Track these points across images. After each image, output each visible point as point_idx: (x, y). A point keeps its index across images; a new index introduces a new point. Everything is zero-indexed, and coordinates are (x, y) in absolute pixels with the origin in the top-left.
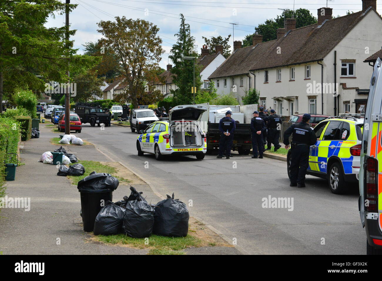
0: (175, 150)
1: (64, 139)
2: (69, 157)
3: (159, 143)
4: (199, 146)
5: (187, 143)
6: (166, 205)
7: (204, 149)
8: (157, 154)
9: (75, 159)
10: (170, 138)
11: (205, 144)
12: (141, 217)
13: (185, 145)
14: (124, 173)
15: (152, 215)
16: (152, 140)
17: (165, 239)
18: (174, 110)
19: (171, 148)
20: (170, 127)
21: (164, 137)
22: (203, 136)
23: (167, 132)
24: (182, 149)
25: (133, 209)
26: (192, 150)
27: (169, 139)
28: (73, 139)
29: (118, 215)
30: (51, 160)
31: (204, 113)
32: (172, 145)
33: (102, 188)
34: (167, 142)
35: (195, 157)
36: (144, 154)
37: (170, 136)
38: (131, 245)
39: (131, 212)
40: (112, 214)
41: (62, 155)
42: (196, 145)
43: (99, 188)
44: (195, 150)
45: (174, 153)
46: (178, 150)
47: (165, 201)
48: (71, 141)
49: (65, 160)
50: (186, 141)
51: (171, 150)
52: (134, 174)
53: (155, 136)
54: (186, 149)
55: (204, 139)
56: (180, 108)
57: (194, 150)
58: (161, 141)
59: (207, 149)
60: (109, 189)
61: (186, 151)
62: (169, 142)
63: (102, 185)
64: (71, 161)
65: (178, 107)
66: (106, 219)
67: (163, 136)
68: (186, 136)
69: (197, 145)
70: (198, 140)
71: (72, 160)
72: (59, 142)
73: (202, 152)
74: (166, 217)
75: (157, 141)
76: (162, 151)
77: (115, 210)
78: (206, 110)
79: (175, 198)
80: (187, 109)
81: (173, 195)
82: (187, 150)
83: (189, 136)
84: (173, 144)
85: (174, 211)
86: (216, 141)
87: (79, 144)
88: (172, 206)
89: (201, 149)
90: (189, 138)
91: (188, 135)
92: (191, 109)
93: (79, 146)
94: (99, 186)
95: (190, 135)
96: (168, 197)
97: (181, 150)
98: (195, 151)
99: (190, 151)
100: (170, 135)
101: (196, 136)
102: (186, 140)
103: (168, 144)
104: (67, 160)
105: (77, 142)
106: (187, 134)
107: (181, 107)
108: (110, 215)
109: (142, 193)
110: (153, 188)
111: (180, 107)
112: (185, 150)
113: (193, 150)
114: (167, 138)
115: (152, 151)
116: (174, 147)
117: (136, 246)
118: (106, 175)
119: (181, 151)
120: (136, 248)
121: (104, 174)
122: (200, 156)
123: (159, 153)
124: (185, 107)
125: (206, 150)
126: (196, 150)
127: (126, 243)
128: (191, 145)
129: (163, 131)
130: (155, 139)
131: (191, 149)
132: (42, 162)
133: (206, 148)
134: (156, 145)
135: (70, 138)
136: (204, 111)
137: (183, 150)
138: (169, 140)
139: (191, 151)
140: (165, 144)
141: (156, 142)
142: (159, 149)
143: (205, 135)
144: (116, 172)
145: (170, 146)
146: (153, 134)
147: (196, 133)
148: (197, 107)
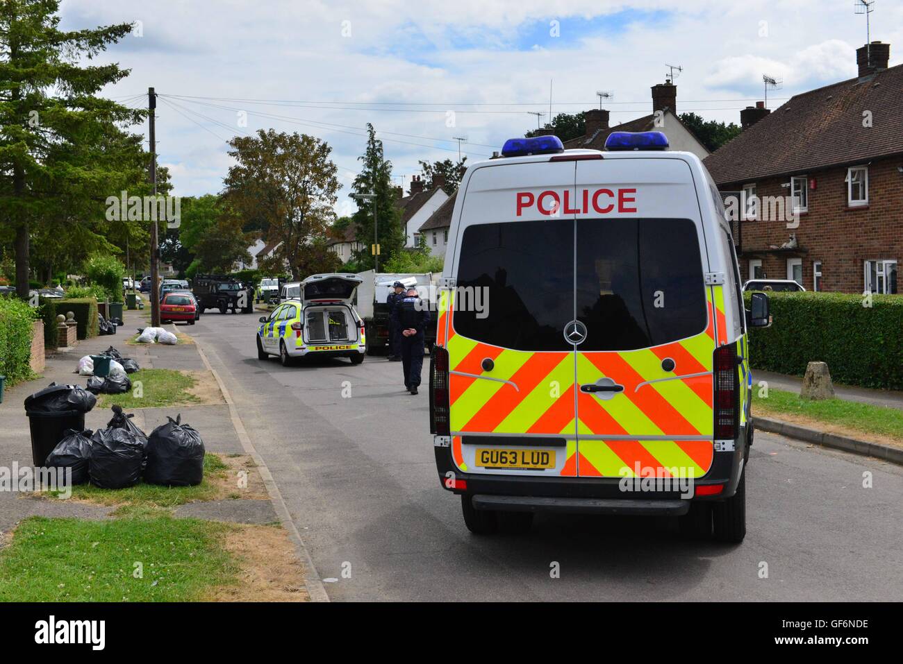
0: (312, 349)
1: (144, 335)
2: (122, 363)
3: (285, 337)
4: (353, 342)
5: (332, 336)
6: (163, 434)
7: (360, 346)
8: (284, 356)
9: (133, 367)
10: (302, 328)
11: (363, 337)
12: (115, 454)
13: (329, 341)
14: (205, 388)
15: (136, 451)
16: (275, 333)
17: (157, 489)
18: (308, 283)
19: (305, 346)
20: (303, 311)
21: (293, 327)
22: (358, 324)
23: (298, 319)
25: (102, 442)
27: (301, 331)
28: (160, 334)
29: (82, 452)
30: (90, 370)
31: (359, 287)
32: (306, 341)
33: (62, 409)
34: (298, 335)
35: (349, 360)
36: (270, 356)
37: (302, 326)
38: (92, 500)
39: (99, 447)
40: (72, 450)
41: (108, 360)
42: (347, 340)
43: (56, 409)
45: (309, 354)
46: (317, 349)
47: (162, 428)
48: (156, 338)
49: (115, 369)
50: (330, 334)
51: (304, 348)
52: (219, 390)
53: (281, 326)
54: (329, 346)
55: (359, 329)
57: (344, 347)
58: (289, 334)
59: (367, 346)
60: (74, 411)
61: (330, 350)
62: (301, 336)
63: (63, 403)
64: (125, 370)
65: (315, 278)
66: (62, 459)
67: (292, 326)
68: (330, 325)
69: (349, 340)
70: (351, 332)
71: (128, 368)
72: (137, 340)
73: (356, 351)
74: (162, 454)
75: (283, 334)
76: (291, 351)
77: (78, 445)
78: (362, 282)
79: (182, 423)
80: (330, 280)
81: (179, 418)
82: (331, 348)
83: (336, 324)
84: (309, 339)
85: (174, 443)
87: (169, 343)
88: (172, 436)
89: (354, 347)
90: (335, 327)
92: (336, 281)
93: (170, 346)
94: (58, 405)
96: (171, 420)
97: (321, 348)
98: (346, 349)
99: (336, 350)
100: (302, 323)
101: (347, 325)
102: (330, 331)
103: (300, 339)
104: (119, 369)
105: (166, 340)
106: (331, 322)
107: (319, 278)
108: (69, 452)
109: (132, 416)
110: (233, 411)
111: (317, 278)
112: (328, 348)
113: (342, 347)
114: (298, 329)
115: (277, 352)
116: (309, 343)
117: (99, 502)
119: (322, 350)
120: (98, 505)
121: (69, 386)
122: (356, 358)
123: (286, 353)
124: (325, 276)
125: (364, 348)
126: (347, 347)
127: (85, 498)
128: (338, 340)
129: (293, 318)
130: (280, 332)
131: (339, 346)
132: (78, 372)
133: (364, 343)
134: (282, 341)
135: (155, 333)
136: (357, 283)
137: (325, 348)
138: (301, 333)
139: (339, 349)
140: (295, 339)
141: (281, 336)
142: (285, 348)
143: (362, 323)
144: (192, 387)
145: (303, 343)
146: (278, 324)
147: (348, 320)
148: (346, 277)
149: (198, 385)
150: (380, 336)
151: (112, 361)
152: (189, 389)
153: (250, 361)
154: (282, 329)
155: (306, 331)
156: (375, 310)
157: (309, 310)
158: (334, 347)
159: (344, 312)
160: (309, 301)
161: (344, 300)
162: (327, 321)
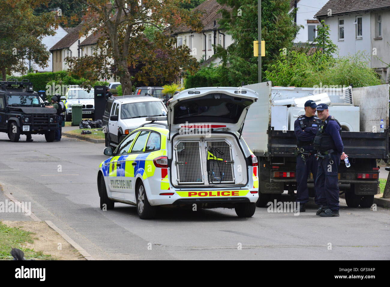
0: (183, 195)
3: (144, 178)
4: (241, 186)
5: (211, 177)
7: (252, 192)
8: (141, 205)
10: (169, 165)
11: (255, 180)
13: (207, 183)
14: (50, 243)
16: (129, 171)
18: (178, 100)
19: (173, 190)
20: (171, 140)
21: (156, 163)
22: (249, 161)
23: (164, 152)
24: (198, 192)
26: (223, 194)
27: (168, 169)
31: (252, 107)
32: (175, 183)
34: (164, 174)
35: (232, 212)
36: (116, 205)
37: (170, 161)
42: (234, 183)
44: (231, 193)
45: (179, 202)
46: (190, 194)
50: (209, 174)
51: (172, 194)
52: (71, 246)
53: (137, 161)
54: (208, 192)
55: (251, 168)
56: (194, 95)
57: (228, 194)
58: (150, 173)
59: (260, 192)
61: (208, 197)
62: (168, 176)
65: (189, 93)
67: (155, 162)
68: (208, 162)
69: (236, 183)
70: (239, 171)
73: (247, 199)
75: (142, 173)
76: (154, 198)
78: (256, 100)
80: (211, 96)
82: (210, 194)
83: (217, 160)
84: (179, 180)
86: (288, 175)
89: (243, 193)
90: (216, 165)
91: (215, 158)
92: (219, 98)
95: (219, 159)
97: (196, 194)
98: (231, 196)
99: (217, 197)
100: (170, 158)
101: (233, 162)
102: (208, 170)
103: (167, 179)
106: (211, 156)
107: (195, 93)
111: (193, 93)
112: (206, 194)
113: (225, 194)
114: (163, 166)
115: (132, 198)
116: (179, 187)
119: (197, 196)
122: (244, 210)
123: (146, 201)
124: (204, 91)
125: (257, 195)
128: (220, 183)
129: (156, 150)
130: (135, 170)
131: (221, 192)
133: (257, 189)
134: (139, 183)
136: (250, 101)
137: (202, 194)
138: (168, 172)
139: (221, 196)
140: (160, 179)
141: (138, 175)
142: (144, 192)
143: (255, 160)
144: (32, 242)
145: (170, 186)
146: (132, 158)
147: (234, 154)
148: (234, 93)
149: (37, 239)
150: (276, 178)
152: (29, 245)
153: (90, 210)
154: (139, 165)
155: (174, 168)
156: (270, 141)
157: (178, 139)
158: (214, 194)
159: (229, 142)
160: (179, 126)
161: (228, 125)
162: (204, 155)
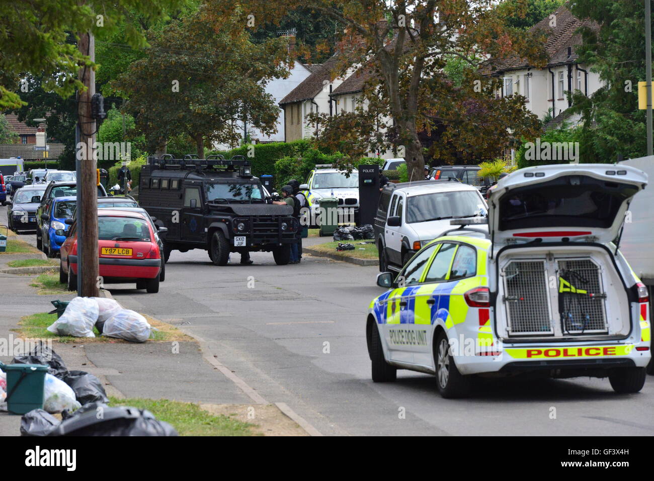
1: (69, 316)
2: (70, 382)
3: (449, 325)
4: (619, 338)
5: (565, 323)
7: (638, 349)
8: (444, 373)
9: (96, 392)
10: (493, 302)
11: (645, 326)
13: (559, 334)
16: (422, 314)
18: (507, 188)
20: (495, 260)
21: (470, 300)
22: (632, 294)
23: (483, 279)
24: (543, 349)
26: (587, 352)
27: (491, 309)
28: (109, 316)
31: (636, 198)
32: (503, 334)
34: (483, 319)
35: (605, 384)
36: (400, 373)
37: (493, 296)
41: (41, 373)
42: (607, 333)
44: (601, 352)
45: (511, 368)
46: (529, 354)
48: (99, 326)
49: (56, 396)
50: (562, 317)
53: (436, 297)
54: (561, 349)
55: (636, 307)
56: (534, 179)
57: (597, 352)
58: (459, 317)
61: (561, 357)
62: (490, 322)
64: (78, 399)
65: (526, 175)
67: (467, 298)
68: (561, 296)
69: (610, 333)
70: (616, 312)
71: (83, 394)
72: (51, 329)
73: (630, 362)
75: (444, 316)
76: (464, 359)
78: (643, 186)
80: (565, 179)
82: (566, 352)
83: (576, 293)
84: (510, 329)
87: (132, 340)
90: (575, 301)
91: (573, 290)
92: (578, 183)
95: (579, 291)
97: (539, 353)
98: (602, 356)
99: (577, 357)
100: (493, 290)
101: (604, 296)
102: (561, 310)
103: (488, 328)
104: (63, 396)
105: (125, 330)
106: (565, 286)
107: (537, 175)
111: (531, 175)
112: (558, 353)
113: (592, 352)
114: (482, 304)
115: (427, 361)
116: (510, 341)
118: (135, 413)
119: (542, 357)
121: (129, 412)
122: (626, 379)
123: (451, 366)
124: (552, 171)
125: (647, 354)
126: (605, 351)
128: (583, 334)
129: (468, 275)
130: (433, 311)
131: (584, 348)
134: (440, 335)
135: (97, 313)
136: (634, 188)
137: (551, 353)
138: (491, 314)
139: (584, 356)
140: (476, 328)
141: (439, 321)
142: (448, 352)
143: (643, 292)
145: (494, 339)
146: (428, 290)
147: (607, 282)
148: (604, 174)
151: (48, 376)
153: (354, 384)
154: (440, 303)
155: (502, 309)
157: (508, 257)
158: (573, 352)
159: (597, 261)
160: (509, 234)
161: (595, 232)
162: (553, 283)
